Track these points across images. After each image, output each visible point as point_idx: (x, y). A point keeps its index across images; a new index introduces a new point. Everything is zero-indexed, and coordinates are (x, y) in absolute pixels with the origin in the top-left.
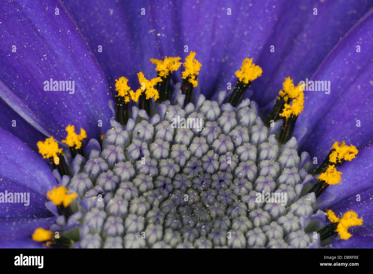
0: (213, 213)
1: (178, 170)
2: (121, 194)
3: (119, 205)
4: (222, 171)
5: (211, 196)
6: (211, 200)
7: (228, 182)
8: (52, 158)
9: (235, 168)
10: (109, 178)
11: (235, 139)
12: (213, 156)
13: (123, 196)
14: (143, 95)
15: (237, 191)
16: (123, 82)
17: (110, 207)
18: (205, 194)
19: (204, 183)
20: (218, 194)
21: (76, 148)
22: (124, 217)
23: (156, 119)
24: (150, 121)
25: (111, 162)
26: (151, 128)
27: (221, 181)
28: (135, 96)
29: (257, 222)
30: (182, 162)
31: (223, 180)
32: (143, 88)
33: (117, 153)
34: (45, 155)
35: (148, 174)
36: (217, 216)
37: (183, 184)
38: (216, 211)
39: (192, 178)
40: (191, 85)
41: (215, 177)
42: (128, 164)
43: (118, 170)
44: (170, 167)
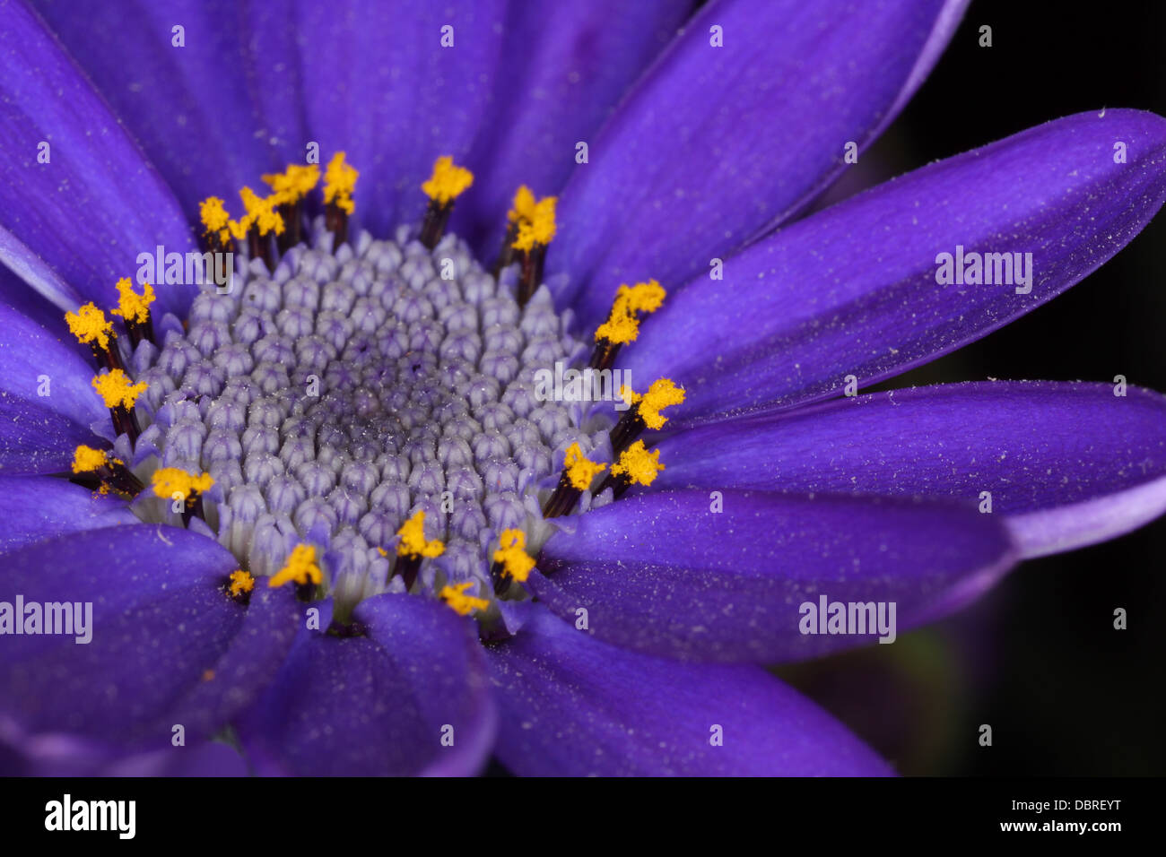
0: (407, 421)
1: (332, 354)
2: (231, 396)
3: (228, 410)
4: (417, 350)
5: (400, 393)
6: (401, 400)
7: (428, 368)
8: (96, 341)
9: (440, 344)
10: (204, 372)
11: (435, 299)
12: (396, 326)
13: (235, 399)
14: (255, 227)
15: (447, 380)
16: (214, 205)
17: (212, 416)
18: (388, 394)
19: (384, 374)
20: (412, 389)
21: (139, 321)
22: (241, 432)
23: (282, 273)
24: (272, 277)
25: (207, 349)
26: (275, 288)
27: (415, 368)
28: (240, 230)
29: (490, 422)
30: (340, 341)
31: (419, 366)
32: (253, 216)
33: (216, 332)
34: (82, 336)
35: (278, 361)
36: (415, 425)
37: (345, 377)
38: (411, 416)
39: (360, 369)
40: (343, 211)
41: (404, 363)
42: (239, 348)
43: (222, 359)
44: (318, 347)
